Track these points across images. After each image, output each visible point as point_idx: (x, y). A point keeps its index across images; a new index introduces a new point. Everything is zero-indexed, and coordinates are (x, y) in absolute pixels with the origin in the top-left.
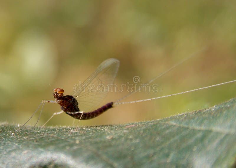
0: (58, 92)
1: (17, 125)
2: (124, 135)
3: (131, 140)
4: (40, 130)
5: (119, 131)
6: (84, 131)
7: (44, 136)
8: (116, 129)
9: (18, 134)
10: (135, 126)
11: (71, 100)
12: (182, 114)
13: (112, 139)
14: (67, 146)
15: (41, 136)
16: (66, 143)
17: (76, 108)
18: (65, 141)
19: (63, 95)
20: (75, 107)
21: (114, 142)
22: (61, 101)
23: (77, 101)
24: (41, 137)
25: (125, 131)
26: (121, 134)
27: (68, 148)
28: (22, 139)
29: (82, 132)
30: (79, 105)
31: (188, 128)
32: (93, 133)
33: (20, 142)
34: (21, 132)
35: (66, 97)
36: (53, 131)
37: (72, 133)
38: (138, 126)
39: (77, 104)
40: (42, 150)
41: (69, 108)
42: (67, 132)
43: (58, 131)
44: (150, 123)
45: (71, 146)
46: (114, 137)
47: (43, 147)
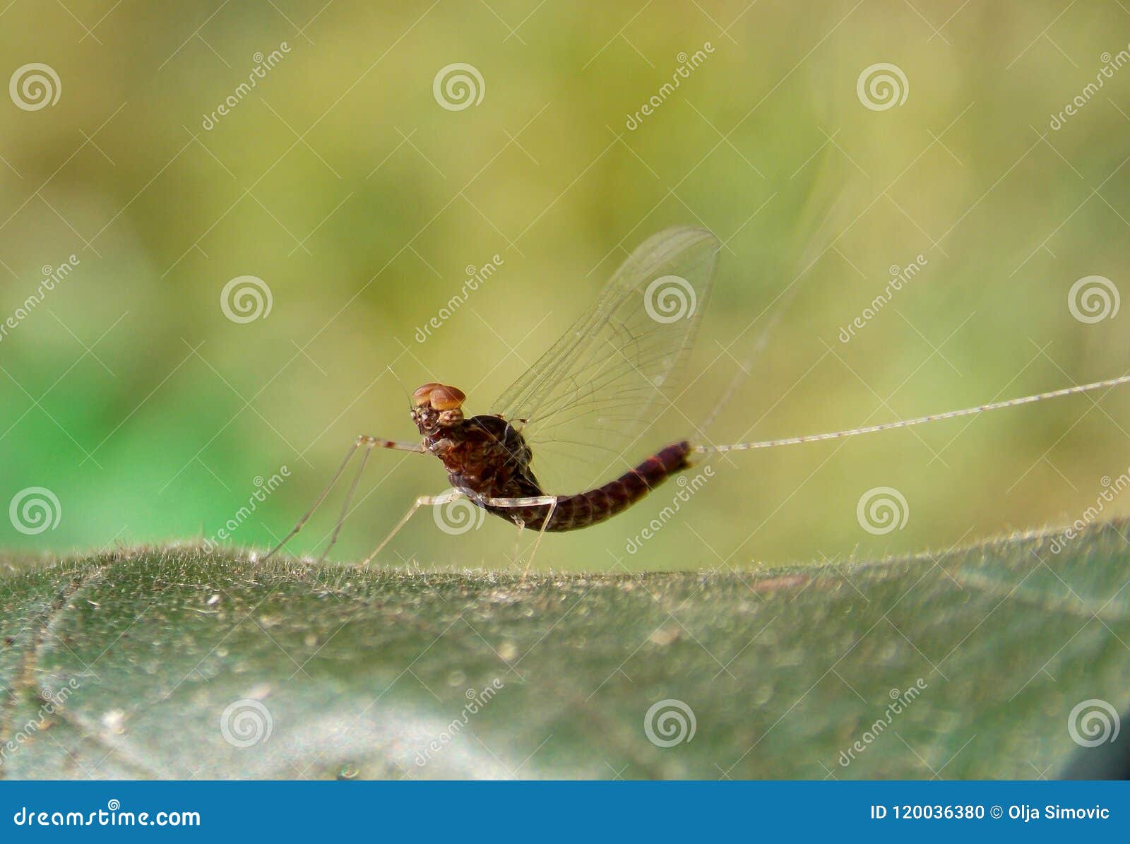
0: (434, 406)
1: (245, 556)
2: (737, 627)
3: (765, 652)
4: (349, 584)
5: (718, 607)
6: (553, 597)
7: (359, 616)
8: (707, 596)
9: (239, 603)
10: (796, 585)
11: (500, 439)
12: (1027, 535)
13: (677, 644)
14: (455, 673)
15: (344, 614)
16: (455, 657)
17: (522, 477)
18: (453, 642)
19: (461, 414)
20: (517, 470)
21: (678, 663)
22: (452, 444)
23: (523, 442)
24: (343, 620)
25: (744, 607)
26: (724, 624)
27: (456, 681)
28: (253, 628)
29: (544, 606)
30: (534, 458)
31: (1039, 606)
32: (593, 610)
33: (241, 644)
34: (255, 589)
35: (474, 427)
36: (410, 589)
37: (495, 606)
38: (813, 585)
39: (528, 454)
40: (336, 687)
41: (489, 480)
42: (473, 597)
43: (431, 594)
44: (871, 574)
45: (476, 670)
46: (685, 638)
47: (344, 672)
